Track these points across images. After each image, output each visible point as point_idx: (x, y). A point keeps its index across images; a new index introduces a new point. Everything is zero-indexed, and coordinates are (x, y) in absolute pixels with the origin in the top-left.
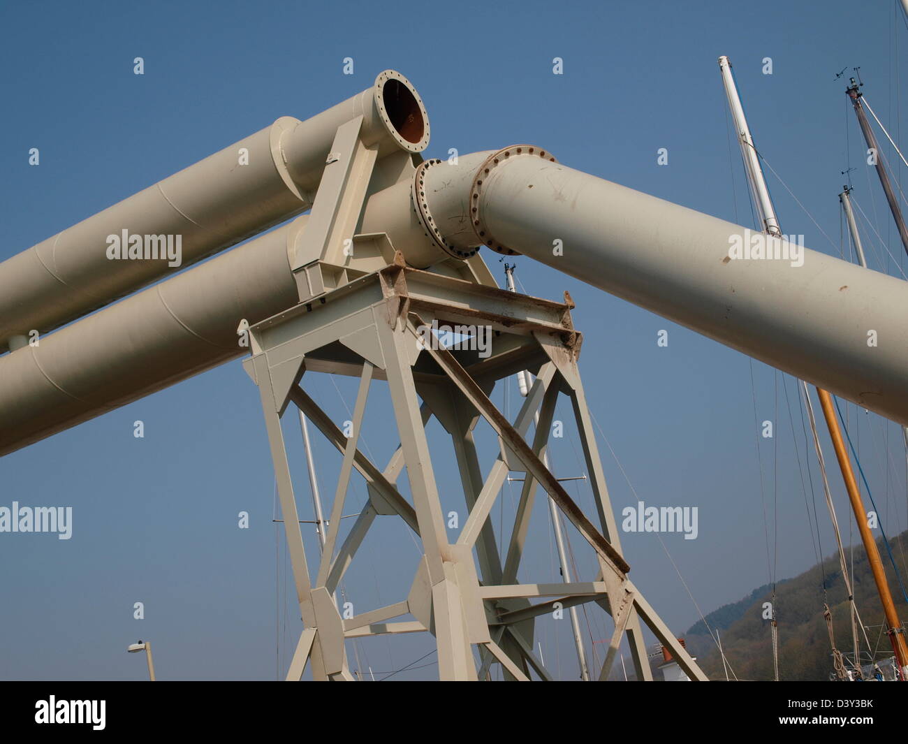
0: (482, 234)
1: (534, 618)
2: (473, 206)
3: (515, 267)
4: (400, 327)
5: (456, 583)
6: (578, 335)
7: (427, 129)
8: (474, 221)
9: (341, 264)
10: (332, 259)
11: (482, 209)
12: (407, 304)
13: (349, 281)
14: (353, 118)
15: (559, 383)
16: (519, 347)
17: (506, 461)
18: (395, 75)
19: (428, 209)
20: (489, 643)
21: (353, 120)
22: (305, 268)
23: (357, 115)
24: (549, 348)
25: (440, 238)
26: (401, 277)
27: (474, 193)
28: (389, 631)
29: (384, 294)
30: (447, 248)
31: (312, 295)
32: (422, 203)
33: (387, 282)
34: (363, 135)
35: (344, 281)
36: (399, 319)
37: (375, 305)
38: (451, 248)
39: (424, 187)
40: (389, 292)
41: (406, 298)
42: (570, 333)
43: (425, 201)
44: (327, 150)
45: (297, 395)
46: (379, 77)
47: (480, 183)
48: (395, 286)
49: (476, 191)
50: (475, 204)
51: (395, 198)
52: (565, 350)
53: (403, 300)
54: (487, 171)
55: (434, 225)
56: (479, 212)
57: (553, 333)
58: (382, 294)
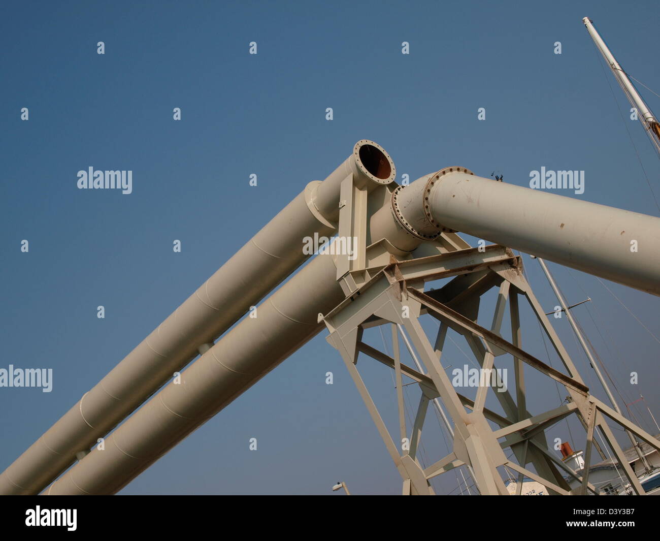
0: (438, 226)
1: (543, 431)
2: (427, 213)
3: (502, 177)
4: (404, 297)
5: (478, 435)
6: (518, 258)
7: (392, 166)
8: (431, 221)
9: (363, 268)
10: (358, 267)
11: (432, 212)
12: (404, 283)
13: (371, 277)
14: (347, 176)
15: (514, 291)
16: (486, 275)
17: (491, 351)
18: (364, 142)
19: (404, 219)
20: (507, 463)
21: (348, 177)
22: (343, 277)
23: (349, 173)
24: (502, 273)
25: (416, 233)
26: (397, 270)
27: (425, 205)
28: (455, 466)
29: (390, 282)
30: (422, 237)
31: (351, 291)
32: (400, 217)
33: (390, 274)
34: (355, 183)
35: (368, 278)
36: (402, 294)
37: (387, 289)
38: (424, 236)
39: (398, 206)
40: (393, 280)
41: (403, 281)
42: (512, 259)
43: (401, 214)
44: (337, 199)
45: (361, 347)
46: (355, 148)
47: (427, 199)
48: (395, 275)
49: (426, 204)
50: (428, 211)
51: (383, 216)
52: (513, 269)
53: (401, 283)
54: (429, 191)
55: (410, 226)
56: (432, 214)
57: (501, 263)
58: (389, 282)
